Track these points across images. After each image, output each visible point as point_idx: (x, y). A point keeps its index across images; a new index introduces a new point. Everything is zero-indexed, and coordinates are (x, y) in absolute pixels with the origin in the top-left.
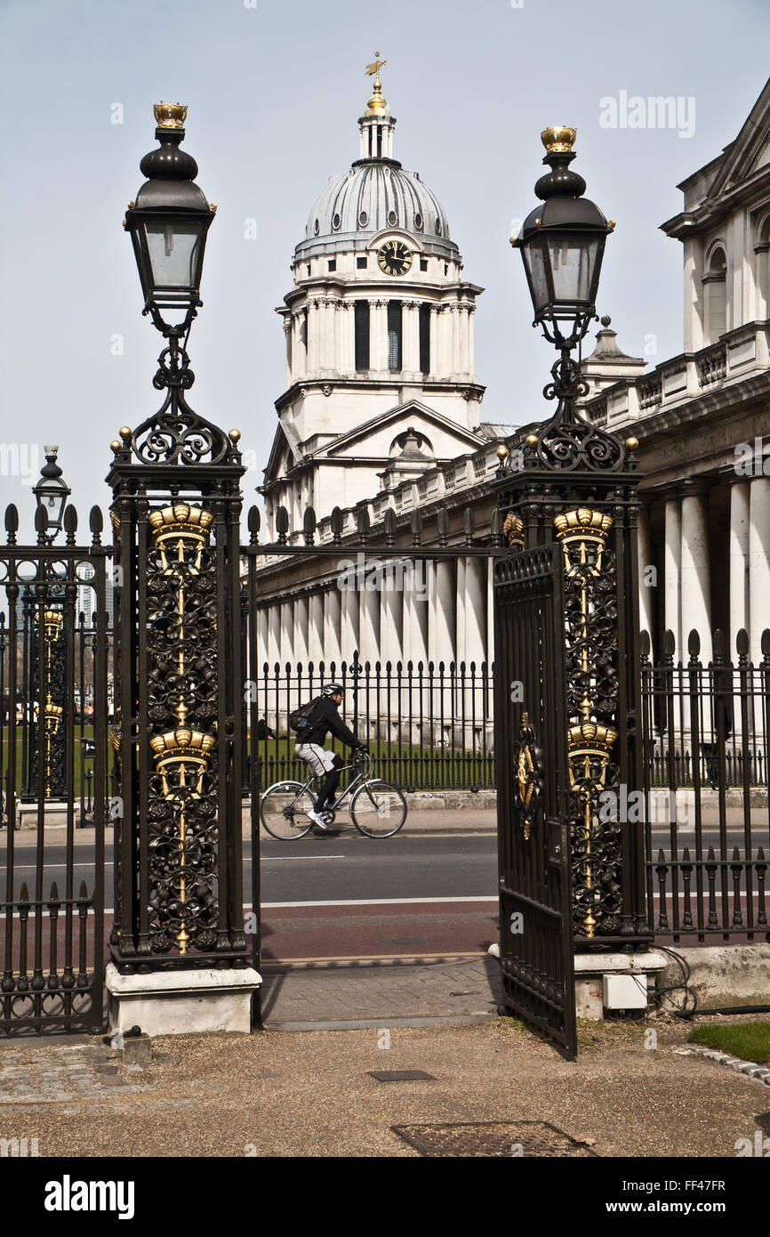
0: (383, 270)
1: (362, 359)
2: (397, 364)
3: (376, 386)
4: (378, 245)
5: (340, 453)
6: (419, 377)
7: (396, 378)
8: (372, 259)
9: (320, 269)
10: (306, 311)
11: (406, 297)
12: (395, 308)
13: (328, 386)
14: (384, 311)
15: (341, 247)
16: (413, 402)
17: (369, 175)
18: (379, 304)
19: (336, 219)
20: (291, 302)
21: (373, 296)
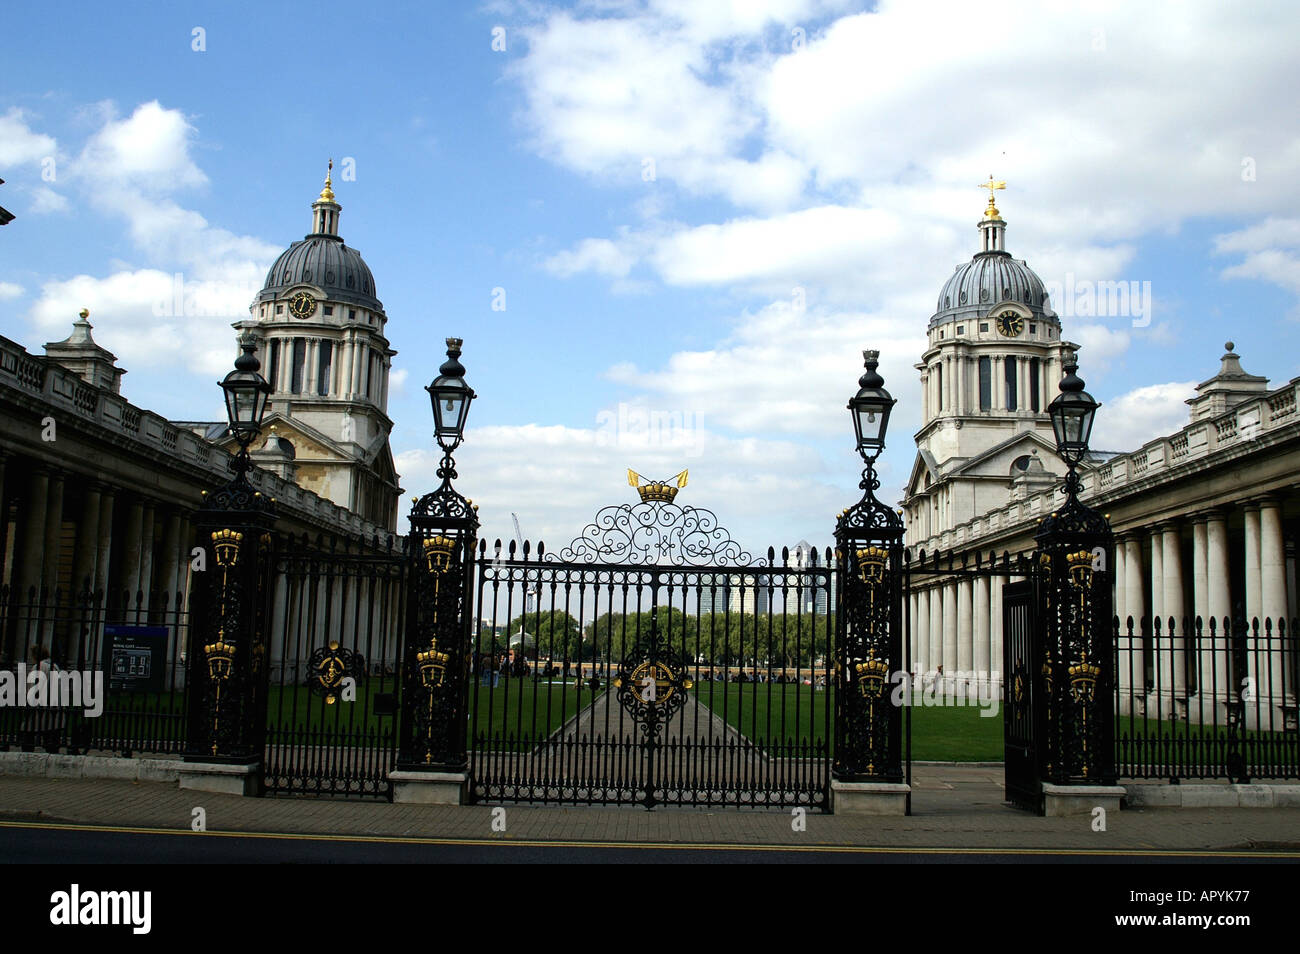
0: (1001, 332)
1: (985, 401)
2: (1012, 404)
3: (996, 422)
4: (997, 315)
5: (971, 472)
6: (1031, 414)
7: (1012, 414)
8: (992, 324)
9: (950, 332)
10: (939, 366)
11: (1020, 353)
12: (1010, 362)
13: (958, 422)
14: (1001, 364)
15: (967, 316)
16: (1028, 432)
17: (987, 264)
18: (997, 359)
19: (963, 296)
20: (927, 359)
21: (992, 352)
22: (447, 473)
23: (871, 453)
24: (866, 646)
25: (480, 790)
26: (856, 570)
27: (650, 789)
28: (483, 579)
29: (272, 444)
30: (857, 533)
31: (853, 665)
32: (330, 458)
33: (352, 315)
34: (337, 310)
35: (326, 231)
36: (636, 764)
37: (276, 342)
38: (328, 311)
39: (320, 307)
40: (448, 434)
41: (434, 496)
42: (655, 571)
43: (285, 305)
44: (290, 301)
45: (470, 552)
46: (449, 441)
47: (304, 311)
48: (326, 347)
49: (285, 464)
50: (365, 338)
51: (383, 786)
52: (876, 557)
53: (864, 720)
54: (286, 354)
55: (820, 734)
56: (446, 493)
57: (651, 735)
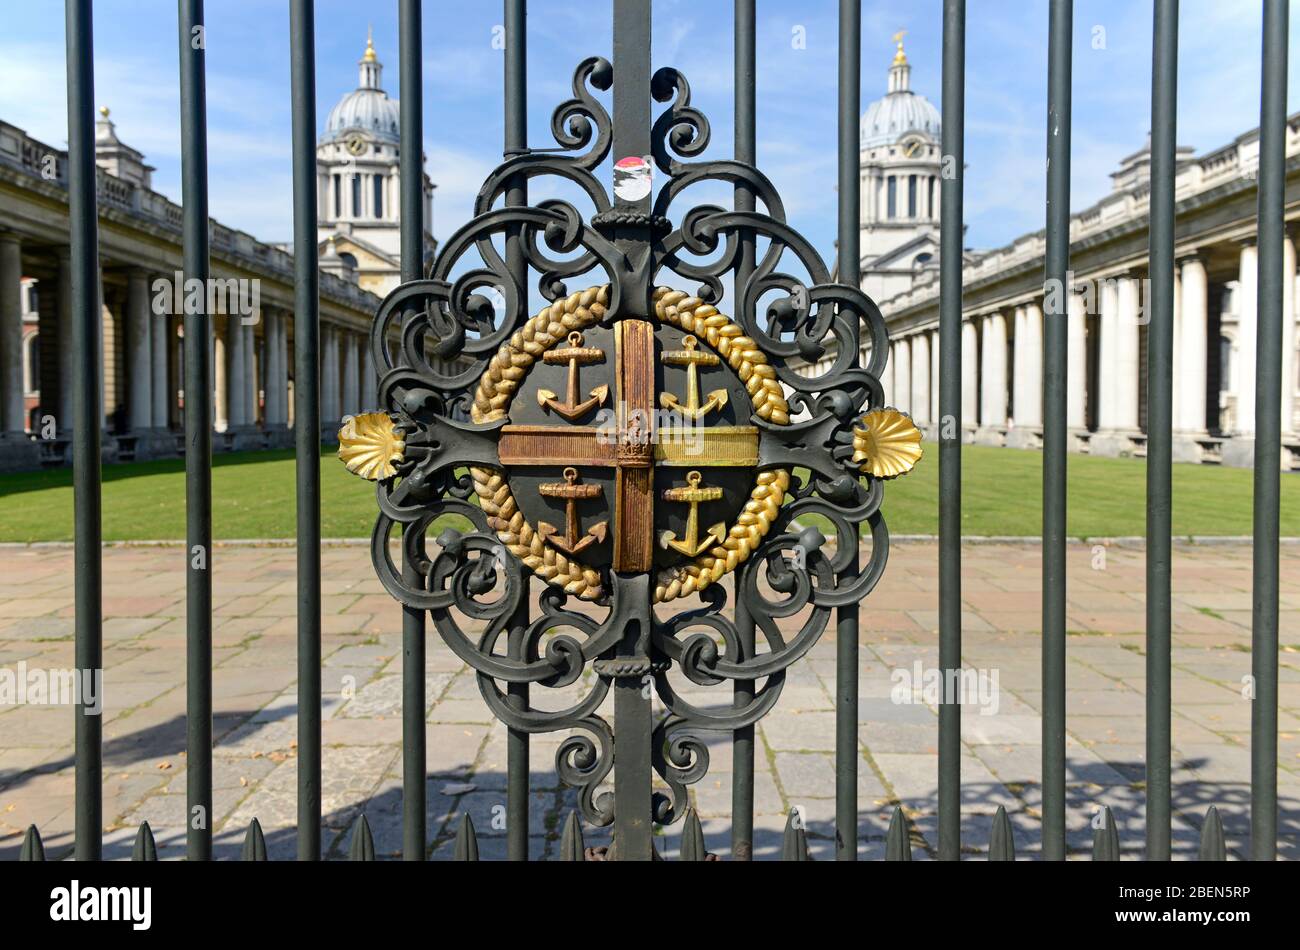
0: (906, 156)
1: (891, 211)
2: (912, 211)
3: (900, 227)
4: (903, 141)
6: (926, 220)
7: (912, 221)
8: (899, 150)
11: (919, 172)
12: (913, 179)
14: (905, 181)
15: (879, 144)
16: (925, 234)
17: (896, 100)
18: (903, 177)
19: (877, 126)
21: (898, 173)
32: (387, 267)
33: (398, 154)
34: (384, 150)
35: (372, 85)
37: (337, 177)
38: (377, 151)
39: (371, 147)
43: (342, 146)
44: (345, 142)
47: (358, 149)
48: (378, 179)
49: (343, 267)
54: (347, 186)
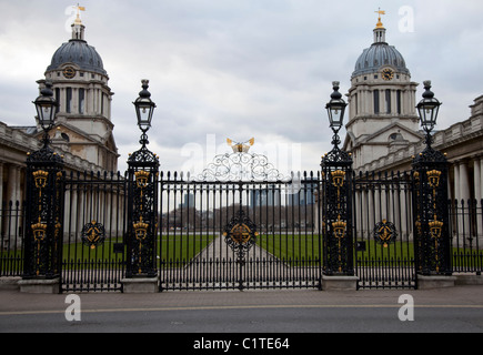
0: (384, 79)
1: (377, 109)
2: (389, 111)
3: (382, 118)
4: (382, 71)
5: (370, 141)
6: (397, 115)
7: (389, 115)
8: (379, 75)
9: (361, 79)
10: (356, 94)
11: (392, 88)
12: (388, 91)
13: (365, 119)
14: (384, 93)
15: (368, 72)
16: (396, 123)
17: (377, 48)
18: (382, 90)
19: (366, 63)
20: (350, 91)
21: (380, 88)
22: (144, 141)
23: (336, 128)
24: (337, 215)
25: (164, 285)
26: (331, 180)
27: (241, 282)
28: (162, 189)
29: (58, 135)
30: (331, 164)
31: (330, 224)
32: (86, 141)
33: (93, 76)
34: (86, 74)
36: (235, 271)
37: (57, 90)
38: (82, 75)
39: (78, 73)
40: (144, 125)
41: (139, 152)
42: (241, 183)
43: (61, 73)
44: (63, 70)
45: (156, 177)
46: (144, 127)
47: (70, 75)
48: (81, 91)
49: (65, 144)
50: (100, 87)
51: (119, 286)
52: (340, 175)
53: (336, 248)
54: (63, 95)
55: (316, 255)
56: (144, 151)
57: (241, 257)
